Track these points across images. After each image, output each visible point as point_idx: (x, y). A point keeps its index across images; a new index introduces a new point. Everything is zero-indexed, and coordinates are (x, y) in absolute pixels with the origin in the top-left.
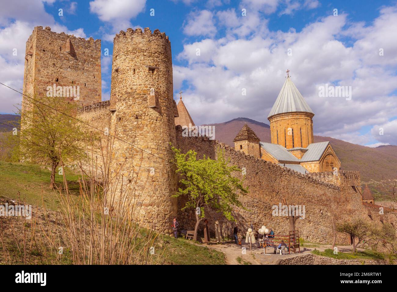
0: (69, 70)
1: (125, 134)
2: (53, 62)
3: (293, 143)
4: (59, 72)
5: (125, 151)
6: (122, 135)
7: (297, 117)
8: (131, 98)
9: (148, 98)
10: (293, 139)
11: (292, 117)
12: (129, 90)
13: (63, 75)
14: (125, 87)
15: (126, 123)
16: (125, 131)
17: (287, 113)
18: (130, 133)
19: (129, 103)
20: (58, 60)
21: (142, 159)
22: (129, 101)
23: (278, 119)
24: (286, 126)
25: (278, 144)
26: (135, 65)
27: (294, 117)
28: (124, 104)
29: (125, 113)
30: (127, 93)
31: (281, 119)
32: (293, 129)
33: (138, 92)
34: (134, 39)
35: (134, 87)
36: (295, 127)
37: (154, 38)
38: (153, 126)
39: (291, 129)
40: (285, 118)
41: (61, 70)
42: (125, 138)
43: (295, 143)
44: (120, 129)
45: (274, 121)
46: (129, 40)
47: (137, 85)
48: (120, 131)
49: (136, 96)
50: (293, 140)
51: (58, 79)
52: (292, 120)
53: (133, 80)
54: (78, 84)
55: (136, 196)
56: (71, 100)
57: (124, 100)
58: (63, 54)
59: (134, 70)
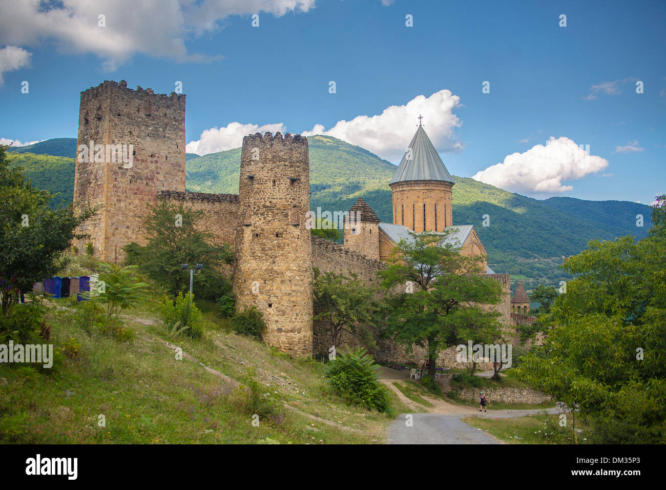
0: (148, 138)
1: (264, 253)
2: (129, 130)
3: (425, 225)
4: (136, 142)
5: (264, 272)
6: (259, 255)
7: (430, 188)
8: (270, 213)
9: (290, 214)
10: (424, 219)
11: (423, 188)
12: (268, 204)
13: (141, 146)
14: (263, 200)
15: (265, 241)
16: (263, 250)
17: (417, 182)
18: (270, 252)
19: (267, 218)
20: (135, 126)
21: (283, 282)
22: (268, 217)
23: (405, 189)
24: (416, 200)
25: (403, 224)
26: (275, 176)
27: (427, 188)
28: (262, 219)
29: (263, 230)
30: (264, 206)
31: (409, 188)
32: (424, 205)
33: (278, 206)
34: (274, 146)
35: (274, 201)
36: (427, 201)
37: (296, 145)
38: (294, 245)
39: (422, 205)
40: (415, 188)
41: (139, 140)
42: (264, 258)
43: (427, 224)
44: (257, 248)
45: (398, 189)
46: (269, 147)
47: (277, 198)
48: (257, 249)
49: (276, 211)
50: (425, 221)
51: (135, 152)
52: (425, 191)
53: (273, 192)
54: (158, 157)
55: (277, 321)
56: (149, 179)
57: (262, 214)
58: (142, 118)
59: (274, 182)
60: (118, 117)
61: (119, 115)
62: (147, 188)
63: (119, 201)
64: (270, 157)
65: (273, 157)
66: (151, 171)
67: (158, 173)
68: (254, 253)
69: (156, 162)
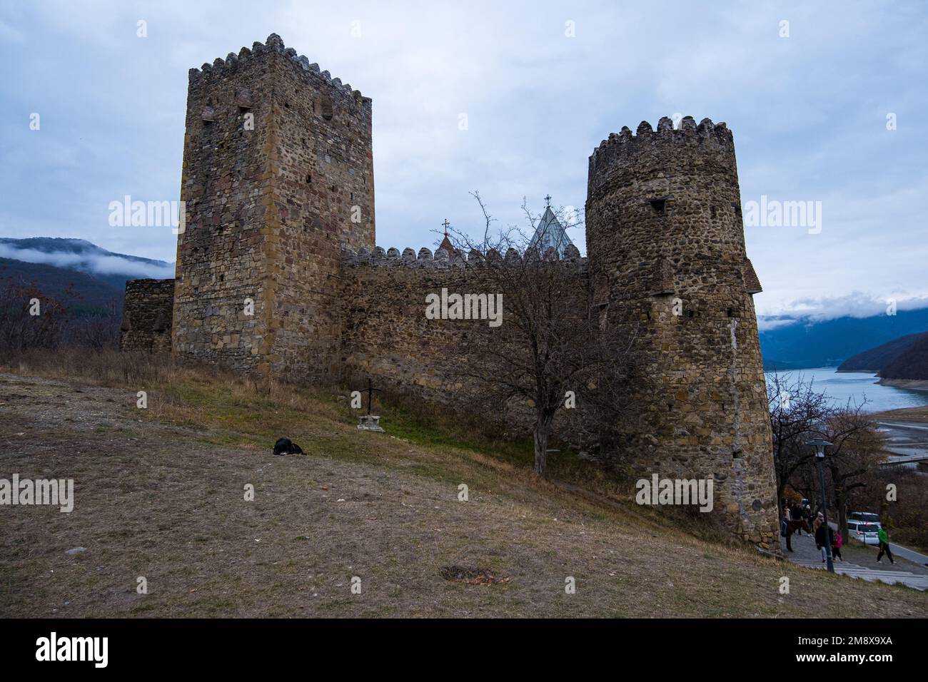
0: (328, 158)
1: (713, 349)
2: (301, 136)
4: (312, 160)
5: (717, 388)
6: (704, 352)
8: (713, 270)
12: (706, 252)
13: (318, 169)
14: (696, 245)
15: (710, 324)
16: (710, 341)
18: (724, 347)
19: (710, 279)
20: (310, 133)
22: (711, 277)
26: (714, 199)
28: (700, 282)
29: (702, 302)
30: (700, 256)
33: (725, 257)
35: (717, 247)
41: (315, 157)
42: (715, 359)
44: (696, 339)
46: (695, 142)
47: (721, 241)
48: (696, 341)
49: (722, 267)
51: (309, 177)
53: (714, 230)
54: (341, 193)
55: (751, 487)
56: (331, 229)
57: (697, 272)
58: (318, 120)
59: (713, 209)
60: (286, 108)
61: (287, 106)
62: (328, 245)
63: (289, 261)
64: (700, 162)
65: (707, 162)
66: (333, 215)
67: (342, 220)
68: (689, 350)
69: (340, 201)
